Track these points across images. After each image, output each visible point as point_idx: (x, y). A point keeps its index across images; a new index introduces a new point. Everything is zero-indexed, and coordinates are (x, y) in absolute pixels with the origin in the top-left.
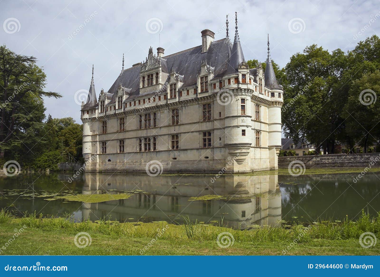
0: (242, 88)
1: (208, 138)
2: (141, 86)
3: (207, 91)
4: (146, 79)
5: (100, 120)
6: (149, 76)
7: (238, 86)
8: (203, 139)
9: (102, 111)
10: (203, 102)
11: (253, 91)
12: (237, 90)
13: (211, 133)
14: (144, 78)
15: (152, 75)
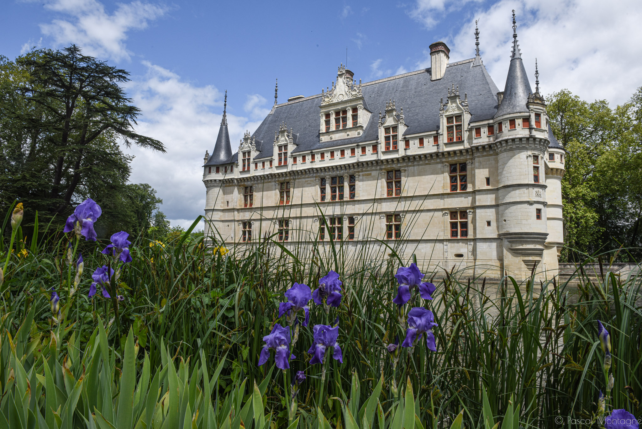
0: (537, 136)
1: (460, 222)
2: (323, 129)
3: (460, 141)
4: (333, 118)
5: (240, 184)
6: (337, 113)
7: (531, 133)
8: (451, 223)
9: (246, 169)
10: (450, 159)
11: (548, 142)
12: (528, 139)
13: (467, 213)
14: (328, 116)
15: (345, 112)
